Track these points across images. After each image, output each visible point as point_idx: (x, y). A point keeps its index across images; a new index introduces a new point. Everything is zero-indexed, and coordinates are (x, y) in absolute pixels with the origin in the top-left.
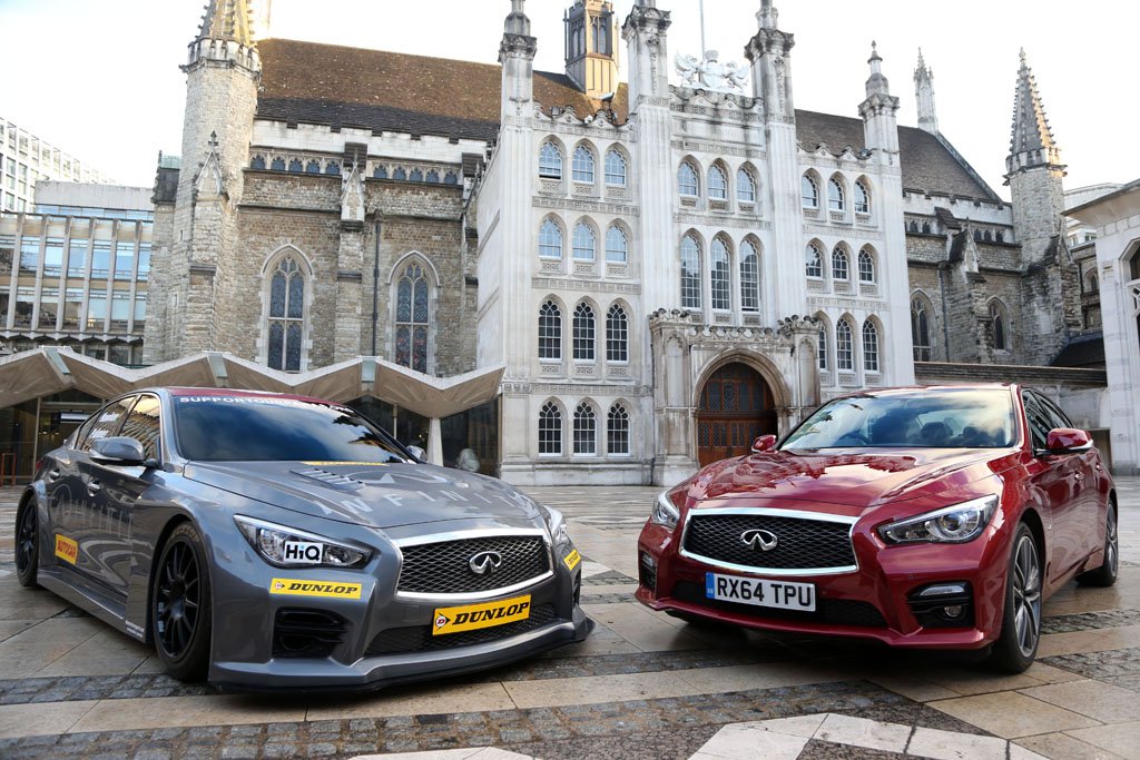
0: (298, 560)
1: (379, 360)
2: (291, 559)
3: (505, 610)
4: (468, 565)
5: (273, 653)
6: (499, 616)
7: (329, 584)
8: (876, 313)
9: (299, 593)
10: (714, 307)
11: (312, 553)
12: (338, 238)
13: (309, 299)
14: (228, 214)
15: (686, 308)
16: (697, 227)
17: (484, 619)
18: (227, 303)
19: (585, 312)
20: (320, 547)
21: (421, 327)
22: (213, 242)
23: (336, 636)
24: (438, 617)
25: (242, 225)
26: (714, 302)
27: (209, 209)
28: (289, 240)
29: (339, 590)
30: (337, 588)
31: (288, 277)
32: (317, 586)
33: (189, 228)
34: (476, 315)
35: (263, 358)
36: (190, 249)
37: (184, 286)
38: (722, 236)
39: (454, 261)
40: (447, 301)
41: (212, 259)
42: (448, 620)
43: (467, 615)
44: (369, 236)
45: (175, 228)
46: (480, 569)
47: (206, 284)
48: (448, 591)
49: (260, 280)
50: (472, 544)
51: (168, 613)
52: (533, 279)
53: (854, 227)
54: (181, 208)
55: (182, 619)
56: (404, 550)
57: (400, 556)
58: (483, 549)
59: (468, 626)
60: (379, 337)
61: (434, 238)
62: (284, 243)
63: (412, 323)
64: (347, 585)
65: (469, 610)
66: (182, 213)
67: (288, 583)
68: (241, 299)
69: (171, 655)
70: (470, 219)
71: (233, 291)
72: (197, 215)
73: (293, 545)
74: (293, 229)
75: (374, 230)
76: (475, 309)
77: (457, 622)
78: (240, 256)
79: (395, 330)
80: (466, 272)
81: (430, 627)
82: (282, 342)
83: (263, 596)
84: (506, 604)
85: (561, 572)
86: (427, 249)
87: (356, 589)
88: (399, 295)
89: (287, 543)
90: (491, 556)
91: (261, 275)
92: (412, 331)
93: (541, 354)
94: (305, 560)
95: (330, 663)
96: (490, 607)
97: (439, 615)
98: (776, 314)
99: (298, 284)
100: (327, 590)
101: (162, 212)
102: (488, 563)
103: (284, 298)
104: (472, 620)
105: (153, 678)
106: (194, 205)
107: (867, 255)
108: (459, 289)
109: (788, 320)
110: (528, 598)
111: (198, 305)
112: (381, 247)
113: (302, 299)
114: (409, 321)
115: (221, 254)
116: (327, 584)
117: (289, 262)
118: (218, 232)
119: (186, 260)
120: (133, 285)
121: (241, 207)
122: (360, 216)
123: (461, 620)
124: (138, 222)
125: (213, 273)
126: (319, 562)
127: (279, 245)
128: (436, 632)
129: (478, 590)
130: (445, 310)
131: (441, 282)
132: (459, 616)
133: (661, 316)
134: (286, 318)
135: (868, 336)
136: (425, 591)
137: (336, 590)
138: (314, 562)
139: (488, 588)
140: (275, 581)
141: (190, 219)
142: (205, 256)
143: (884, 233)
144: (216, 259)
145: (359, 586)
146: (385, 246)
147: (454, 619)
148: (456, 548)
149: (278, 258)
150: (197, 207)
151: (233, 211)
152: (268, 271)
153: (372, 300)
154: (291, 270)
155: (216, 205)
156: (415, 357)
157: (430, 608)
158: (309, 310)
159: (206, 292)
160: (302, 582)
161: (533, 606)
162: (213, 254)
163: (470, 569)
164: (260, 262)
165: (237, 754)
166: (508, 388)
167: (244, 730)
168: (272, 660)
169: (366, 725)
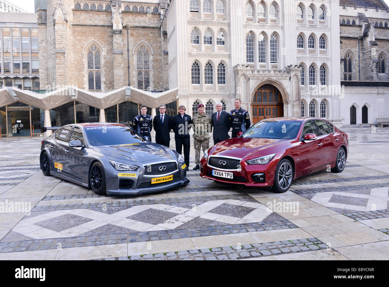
0: (123, 169)
1: (132, 87)
2: (122, 169)
4: (158, 169)
5: (119, 188)
6: (166, 180)
8: (326, 62)
9: (124, 176)
10: (259, 62)
12: (112, 36)
13: (103, 61)
14: (68, 28)
15: (249, 63)
16: (253, 30)
17: (162, 180)
18: (71, 64)
19: (209, 65)
20: (128, 166)
21: (147, 71)
22: (64, 40)
23: (132, 184)
24: (152, 180)
25: (74, 32)
26: (259, 60)
27: (60, 27)
28: (93, 38)
31: (94, 53)
32: (127, 175)
33: (53, 34)
34: (168, 66)
35: (87, 86)
36: (54, 43)
37: (54, 58)
38: (263, 33)
39: (159, 44)
40: (157, 60)
41: (64, 47)
42: (154, 181)
43: (158, 180)
44: (124, 35)
45: (47, 34)
47: (62, 57)
48: (154, 175)
49: (83, 54)
50: (159, 165)
51: (95, 181)
52: (189, 54)
53: (318, 26)
54: (49, 27)
55: (98, 182)
56: (145, 166)
57: (144, 168)
60: (131, 75)
61: (150, 35)
62: (91, 40)
63: (143, 70)
64: (133, 174)
66: (50, 28)
67: (122, 174)
68: (76, 62)
69: (96, 190)
70: (164, 27)
71: (73, 59)
72: (56, 29)
73: (122, 166)
74: (94, 33)
75: (126, 33)
76: (167, 64)
77: (156, 181)
78: (74, 45)
79: (137, 73)
80: (163, 49)
81: (151, 182)
82: (93, 78)
83: (117, 177)
84: (167, 177)
85: (180, 170)
86: (148, 40)
87: (135, 175)
88: (138, 59)
89: (121, 166)
90: (164, 167)
91: (83, 52)
92: (143, 73)
93: (193, 82)
94: (125, 169)
95: (131, 190)
96: (164, 178)
98: (284, 64)
99: (98, 56)
101: (42, 28)
102: (163, 169)
103: (93, 61)
104: (160, 181)
105: (93, 194)
106: (54, 25)
107: (323, 38)
108: (161, 55)
109: (288, 67)
110: (172, 176)
111: (60, 66)
112: (130, 40)
113: (100, 61)
114: (142, 69)
115: (67, 45)
116: (129, 174)
117: (94, 47)
118: (65, 36)
119: (53, 48)
120: (30, 55)
121: (73, 25)
122: (120, 28)
124: (30, 28)
125: (64, 53)
127: (89, 40)
129: (161, 174)
130: (156, 64)
131: (154, 53)
133: (238, 67)
134: (94, 69)
135: (322, 71)
136: (149, 175)
138: (126, 169)
139: (163, 174)
140: (119, 174)
141: (53, 31)
142: (61, 46)
143: (331, 28)
144: (65, 47)
146: (131, 39)
148: (156, 166)
149: (89, 45)
150: (55, 26)
151: (70, 27)
152: (86, 50)
153: (127, 61)
154: (95, 50)
155: (63, 25)
156: (145, 83)
157: (151, 178)
158: (103, 66)
159: (62, 61)
160: (124, 174)
161: (174, 177)
162: (64, 45)
164: (82, 47)
165: (116, 205)
166: (181, 96)
167: (116, 202)
168: (119, 190)
169: (138, 201)
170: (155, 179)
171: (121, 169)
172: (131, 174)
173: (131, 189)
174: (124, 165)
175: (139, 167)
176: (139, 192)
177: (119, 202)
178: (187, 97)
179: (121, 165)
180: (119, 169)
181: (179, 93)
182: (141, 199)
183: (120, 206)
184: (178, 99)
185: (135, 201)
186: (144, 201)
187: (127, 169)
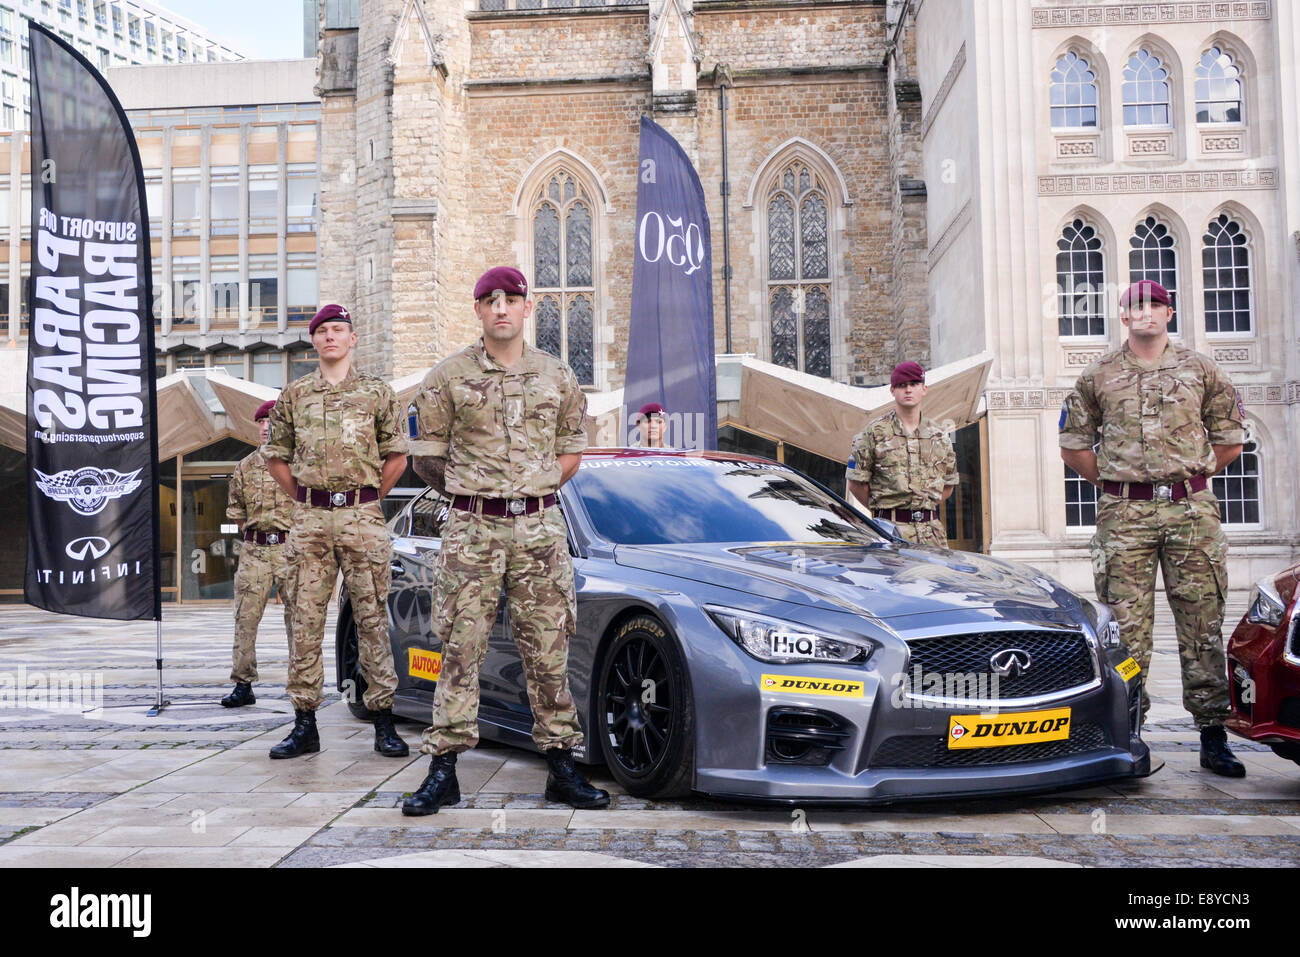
0: (788, 655)
2: (780, 654)
3: (1038, 725)
4: (989, 667)
5: (765, 760)
6: (1030, 732)
7: (826, 681)
9: (793, 691)
11: (804, 646)
17: (1011, 734)
20: (813, 638)
23: (838, 741)
24: (954, 727)
29: (839, 688)
30: (836, 686)
32: (813, 684)
42: (966, 731)
43: (989, 727)
46: (1004, 670)
50: (992, 639)
56: (911, 643)
57: (907, 651)
58: (1006, 646)
59: (990, 741)
64: (847, 683)
65: (992, 720)
67: (780, 679)
73: (781, 637)
77: (977, 734)
81: (944, 738)
85: (1110, 684)
87: (857, 688)
89: (775, 635)
90: (1017, 654)
94: (796, 655)
95: (832, 773)
96: (1019, 718)
97: (956, 723)
100: (825, 688)
102: (1014, 664)
104: (996, 734)
110: (1066, 713)
116: (823, 681)
123: (983, 732)
126: (812, 656)
128: (952, 745)
132: (980, 727)
138: (807, 656)
139: (1014, 696)
140: (764, 677)
145: (860, 684)
147: (973, 730)
148: (971, 643)
157: (945, 715)
160: (796, 679)
161: (1075, 723)
163: (991, 671)
168: (763, 768)
169: (879, 836)
170: (971, 723)
171: (774, 654)
172: (832, 683)
173: (831, 767)
174: (791, 632)
175: (877, 646)
176: (879, 789)
177: (772, 834)
179: (776, 629)
180: (764, 652)
182: (895, 830)
185: (859, 837)
186: (917, 840)
187: (809, 651)
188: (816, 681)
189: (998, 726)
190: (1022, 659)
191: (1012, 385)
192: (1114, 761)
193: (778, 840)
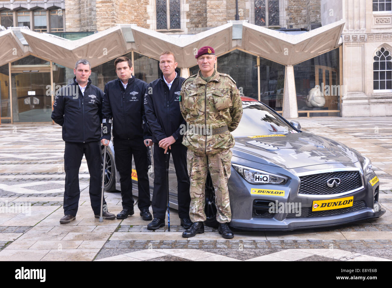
0: (260, 182)
2: (257, 181)
3: (342, 202)
4: (326, 184)
5: (252, 216)
6: (339, 205)
7: (272, 191)
9: (261, 194)
11: (265, 179)
17: (333, 206)
20: (268, 176)
24: (314, 204)
29: (277, 193)
30: (276, 192)
32: (268, 192)
35: (153, 22)
42: (318, 206)
43: (326, 204)
46: (331, 185)
48: (318, 194)
50: (327, 175)
56: (301, 177)
57: (299, 180)
58: (332, 177)
59: (326, 208)
64: (279, 191)
65: (327, 202)
67: (257, 190)
73: (257, 176)
77: (322, 206)
81: (311, 208)
83: (248, 195)
84: (343, 200)
85: (367, 187)
87: (283, 193)
89: (255, 175)
90: (336, 180)
94: (263, 181)
95: (274, 220)
96: (336, 201)
97: (315, 203)
100: (272, 193)
102: (335, 183)
104: (328, 206)
110: (352, 198)
123: (324, 206)
126: (268, 182)
128: (313, 210)
129: (330, 194)
132: (323, 204)
136: (309, 194)
137: (275, 193)
138: (266, 182)
139: (334, 193)
140: (252, 189)
145: (284, 191)
147: (321, 205)
148: (321, 176)
157: (311, 201)
160: (262, 190)
161: (355, 201)
163: (327, 185)
165: (248, 246)
166: (347, 38)
167: (248, 241)
168: (252, 219)
169: (289, 242)
170: (320, 203)
171: (255, 181)
172: (274, 191)
173: (274, 218)
174: (261, 174)
175: (289, 179)
176: (289, 225)
177: (254, 241)
178: (363, 40)
179: (256, 173)
180: (252, 180)
181: (345, 32)
182: (294, 239)
183: (257, 248)
184: (342, 44)
185: (282, 242)
186: (301, 243)
187: (267, 180)
188: (269, 190)
189: (329, 204)
190: (338, 181)
191: (353, 32)
192: (368, 212)
193: (256, 244)
